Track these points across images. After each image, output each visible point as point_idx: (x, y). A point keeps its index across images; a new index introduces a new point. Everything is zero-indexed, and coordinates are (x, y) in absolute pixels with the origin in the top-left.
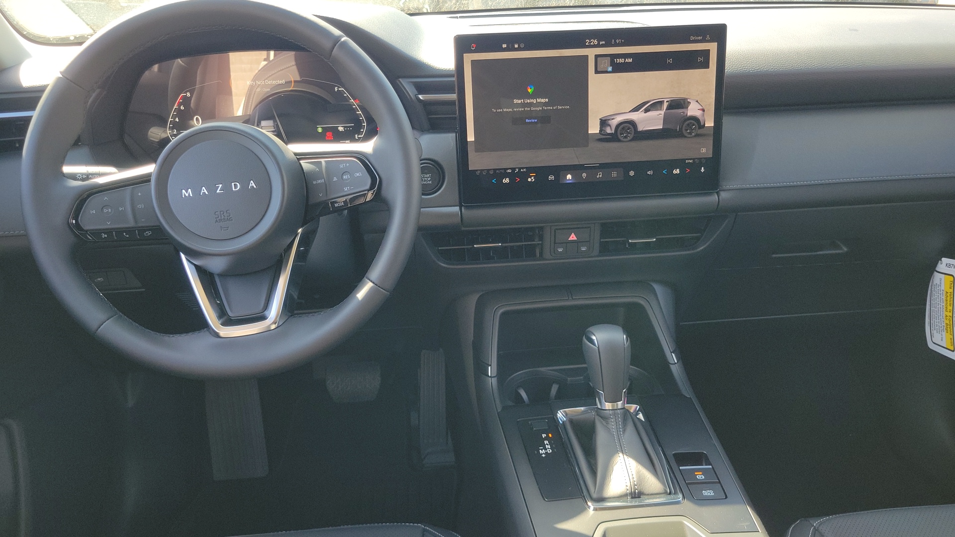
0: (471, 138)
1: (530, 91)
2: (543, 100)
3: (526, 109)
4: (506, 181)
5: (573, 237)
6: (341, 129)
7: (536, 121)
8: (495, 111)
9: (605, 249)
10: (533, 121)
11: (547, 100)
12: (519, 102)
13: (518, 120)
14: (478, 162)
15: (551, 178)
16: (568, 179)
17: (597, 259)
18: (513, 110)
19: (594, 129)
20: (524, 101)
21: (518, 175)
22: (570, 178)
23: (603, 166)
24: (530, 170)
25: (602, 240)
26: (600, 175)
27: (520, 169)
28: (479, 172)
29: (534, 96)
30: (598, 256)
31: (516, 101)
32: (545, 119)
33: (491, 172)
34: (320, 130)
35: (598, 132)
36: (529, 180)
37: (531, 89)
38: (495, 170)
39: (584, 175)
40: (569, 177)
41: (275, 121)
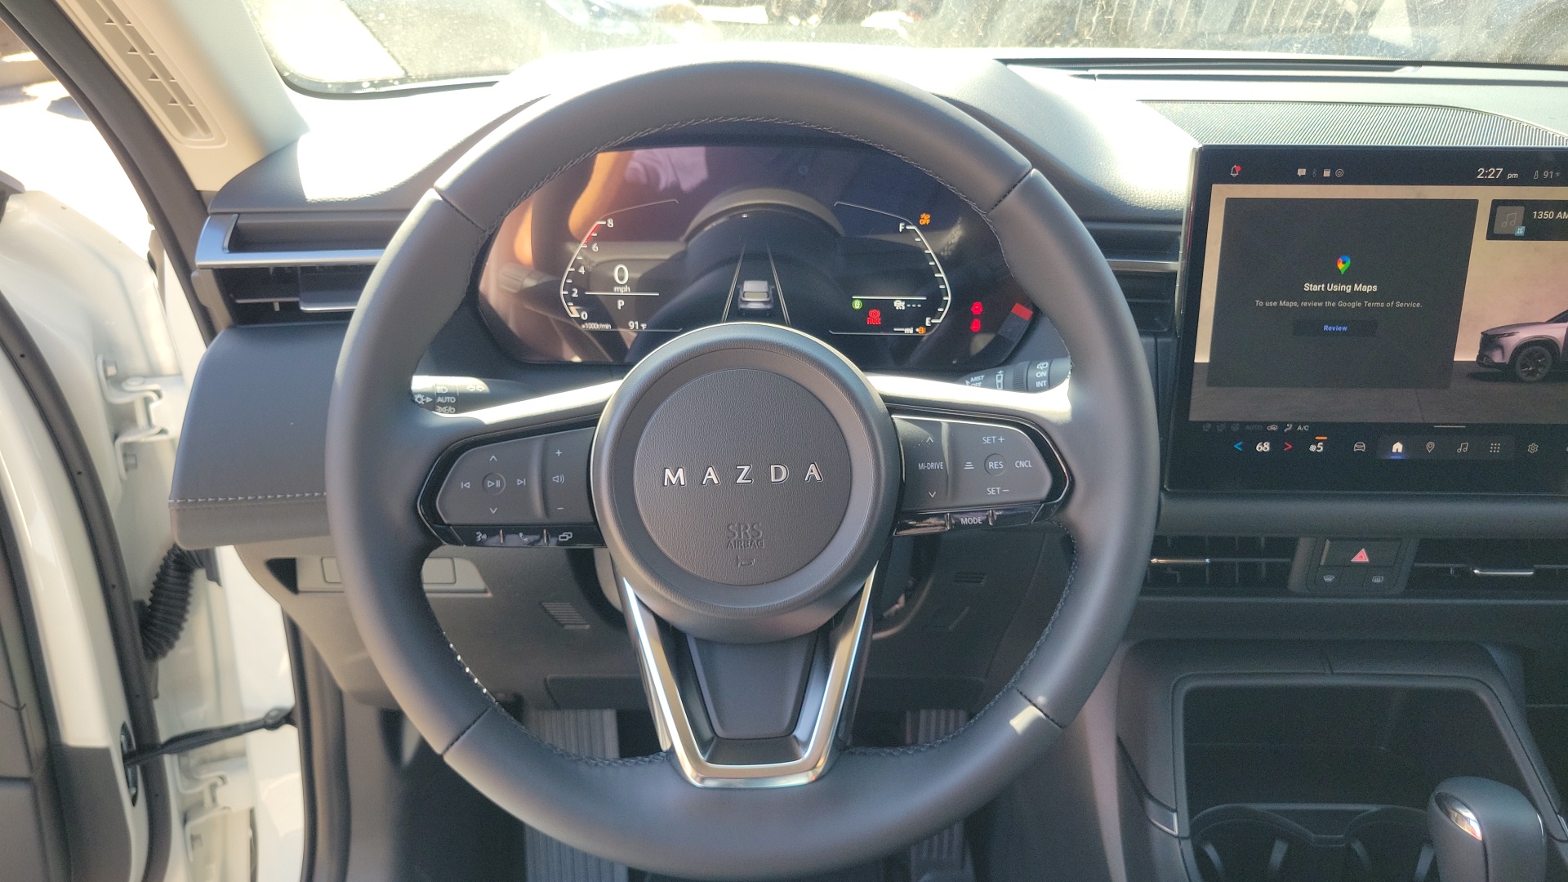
0: (1202, 356)
1: (1342, 267)
2: (1367, 289)
3: (1328, 304)
4: (1264, 447)
5: (1362, 557)
6: (899, 305)
7: (1345, 329)
8: (1261, 304)
9: (1419, 582)
10: (1340, 329)
11: (1375, 288)
12: (1316, 288)
13: (1307, 324)
14: (1206, 406)
15: (1360, 447)
16: (1394, 450)
17: (1400, 601)
18: (1299, 304)
19: (1466, 352)
20: (1326, 287)
21: (1290, 439)
22: (1400, 450)
23: (1477, 431)
24: (1317, 428)
25: (1416, 564)
26: (1463, 448)
27: (1296, 425)
28: (1209, 426)
29: (1348, 278)
30: (1404, 595)
31: (1308, 287)
32: (1363, 324)
33: (1235, 429)
34: (857, 305)
35: (1475, 359)
36: (1313, 448)
37: (1344, 263)
38: (1243, 424)
39: (1430, 446)
40: (1398, 447)
41: (771, 282)
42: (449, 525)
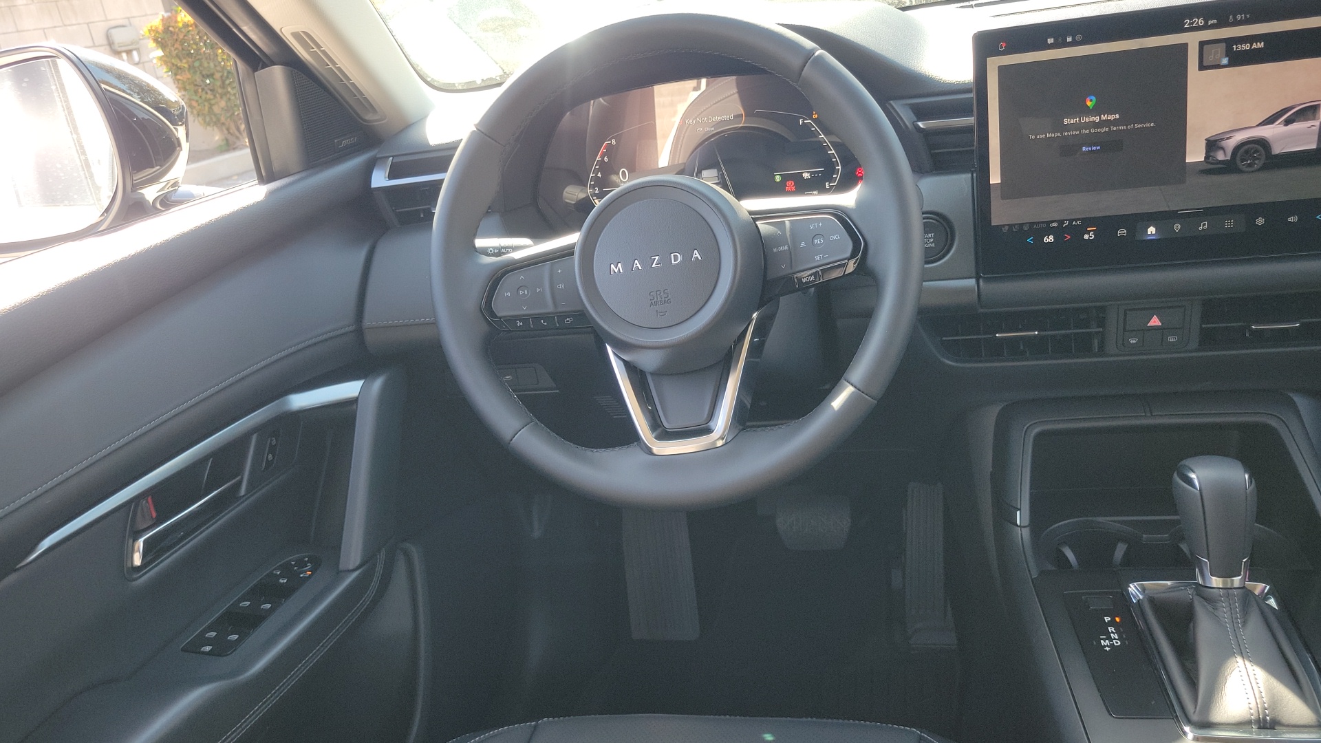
0: (995, 178)
1: (1089, 104)
2: (1111, 117)
3: (1083, 131)
4: (1050, 239)
5: (1155, 322)
6: (806, 175)
7: (1098, 148)
8: (1033, 137)
9: (1208, 339)
10: (1094, 148)
11: (1117, 116)
12: (1073, 121)
13: (1068, 148)
14: (1003, 214)
15: (1122, 232)
16: (1149, 233)
17: (1195, 354)
18: (1061, 134)
19: (1195, 154)
20: (1080, 120)
21: (1069, 231)
22: (1154, 232)
23: (1209, 212)
24: (1087, 222)
25: (1204, 326)
26: (1204, 226)
27: (1071, 221)
28: (1007, 228)
29: (1097, 110)
30: (1197, 350)
31: (1066, 121)
32: (1111, 144)
33: (1026, 228)
34: (778, 179)
35: (1203, 160)
36: (1086, 237)
37: (1091, 101)
38: (1032, 224)
39: (1177, 227)
40: (1152, 230)
41: (720, 170)
42: (500, 318)
